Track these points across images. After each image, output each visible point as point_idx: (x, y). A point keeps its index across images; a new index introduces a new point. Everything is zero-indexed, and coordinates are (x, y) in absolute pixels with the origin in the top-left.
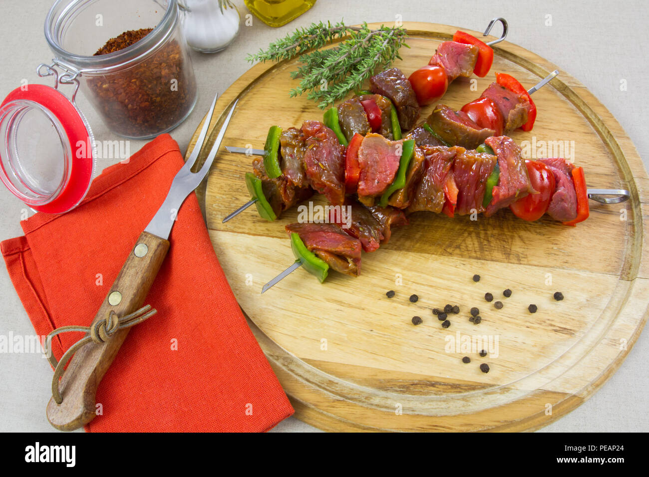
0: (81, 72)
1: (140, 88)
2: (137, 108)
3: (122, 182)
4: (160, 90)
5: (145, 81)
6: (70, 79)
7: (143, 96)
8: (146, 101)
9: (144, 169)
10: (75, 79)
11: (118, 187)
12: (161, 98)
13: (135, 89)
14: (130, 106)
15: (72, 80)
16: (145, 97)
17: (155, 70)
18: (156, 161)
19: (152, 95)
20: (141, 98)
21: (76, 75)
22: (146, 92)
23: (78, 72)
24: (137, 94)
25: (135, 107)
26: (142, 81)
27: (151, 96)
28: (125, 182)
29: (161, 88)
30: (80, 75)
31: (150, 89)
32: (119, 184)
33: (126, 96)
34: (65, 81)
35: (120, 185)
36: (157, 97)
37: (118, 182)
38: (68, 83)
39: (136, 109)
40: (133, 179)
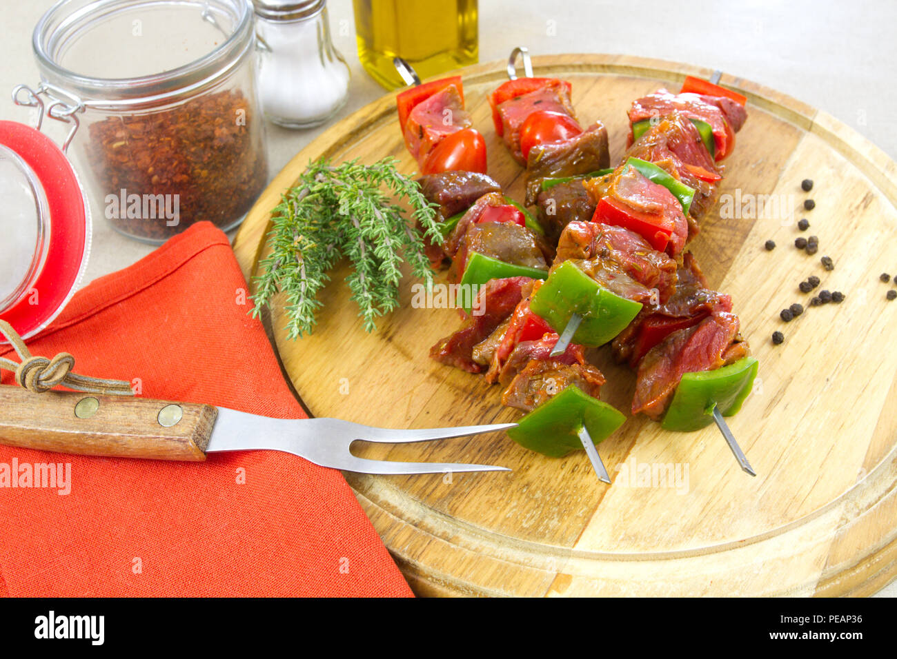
0: (86, 105)
1: (176, 152)
2: (167, 182)
3: (126, 296)
4: (209, 158)
5: (185, 141)
6: (65, 113)
7: (180, 163)
8: (183, 173)
9: (167, 275)
10: (73, 115)
11: (120, 304)
12: (210, 173)
13: (167, 152)
14: (155, 178)
15: (68, 115)
16: (184, 166)
17: (204, 127)
18: (189, 260)
19: (196, 163)
20: (177, 166)
21: (76, 108)
22: (185, 157)
23: (81, 103)
24: (169, 160)
25: (164, 181)
26: (180, 141)
27: (193, 164)
28: (131, 297)
29: (212, 154)
30: (83, 109)
31: (194, 153)
32: (121, 299)
33: (151, 162)
34: (57, 116)
35: (124, 300)
36: (202, 169)
37: (119, 296)
38: (60, 119)
39: (165, 184)
40: (146, 291)
